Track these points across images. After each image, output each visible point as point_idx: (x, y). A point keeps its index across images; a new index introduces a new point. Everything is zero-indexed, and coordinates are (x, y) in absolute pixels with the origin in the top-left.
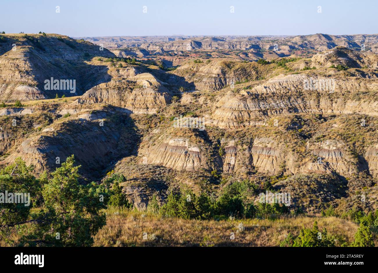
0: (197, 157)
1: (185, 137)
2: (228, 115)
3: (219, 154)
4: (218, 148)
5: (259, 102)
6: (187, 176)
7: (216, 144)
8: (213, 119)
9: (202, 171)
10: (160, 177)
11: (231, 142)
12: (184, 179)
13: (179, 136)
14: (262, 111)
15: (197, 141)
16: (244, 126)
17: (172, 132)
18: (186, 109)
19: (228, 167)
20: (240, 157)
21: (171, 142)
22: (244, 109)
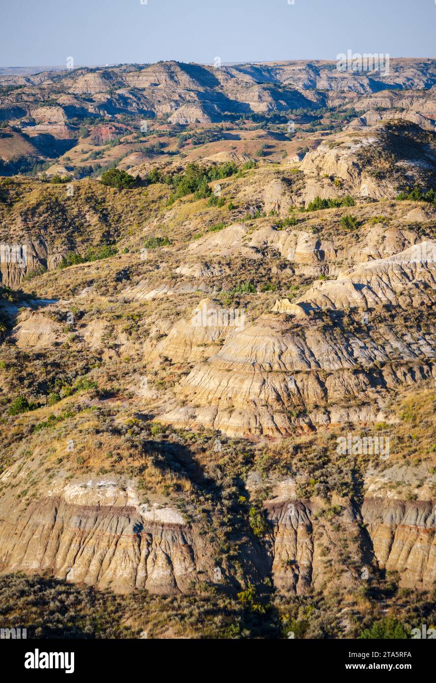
0: (181, 543)
1: (121, 473)
2: (250, 387)
3: (252, 530)
4: (245, 509)
5: (347, 340)
6: (165, 614)
7: (234, 493)
8: (190, 404)
9: (204, 594)
10: (69, 621)
11: (282, 484)
12: (155, 625)
13: (96, 470)
14: (363, 371)
15: (167, 487)
16: (312, 427)
17: (68, 457)
18: (49, 368)
19: (290, 574)
20: (325, 536)
21: (73, 492)
22: (300, 366)
